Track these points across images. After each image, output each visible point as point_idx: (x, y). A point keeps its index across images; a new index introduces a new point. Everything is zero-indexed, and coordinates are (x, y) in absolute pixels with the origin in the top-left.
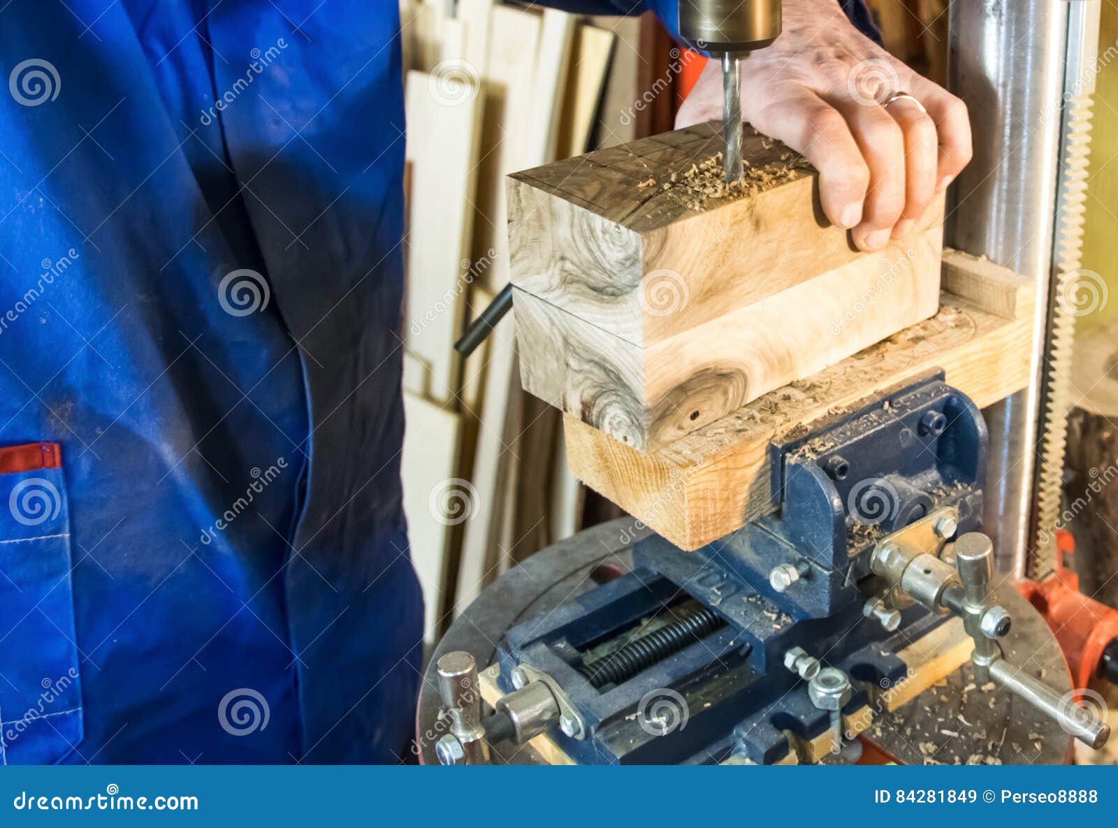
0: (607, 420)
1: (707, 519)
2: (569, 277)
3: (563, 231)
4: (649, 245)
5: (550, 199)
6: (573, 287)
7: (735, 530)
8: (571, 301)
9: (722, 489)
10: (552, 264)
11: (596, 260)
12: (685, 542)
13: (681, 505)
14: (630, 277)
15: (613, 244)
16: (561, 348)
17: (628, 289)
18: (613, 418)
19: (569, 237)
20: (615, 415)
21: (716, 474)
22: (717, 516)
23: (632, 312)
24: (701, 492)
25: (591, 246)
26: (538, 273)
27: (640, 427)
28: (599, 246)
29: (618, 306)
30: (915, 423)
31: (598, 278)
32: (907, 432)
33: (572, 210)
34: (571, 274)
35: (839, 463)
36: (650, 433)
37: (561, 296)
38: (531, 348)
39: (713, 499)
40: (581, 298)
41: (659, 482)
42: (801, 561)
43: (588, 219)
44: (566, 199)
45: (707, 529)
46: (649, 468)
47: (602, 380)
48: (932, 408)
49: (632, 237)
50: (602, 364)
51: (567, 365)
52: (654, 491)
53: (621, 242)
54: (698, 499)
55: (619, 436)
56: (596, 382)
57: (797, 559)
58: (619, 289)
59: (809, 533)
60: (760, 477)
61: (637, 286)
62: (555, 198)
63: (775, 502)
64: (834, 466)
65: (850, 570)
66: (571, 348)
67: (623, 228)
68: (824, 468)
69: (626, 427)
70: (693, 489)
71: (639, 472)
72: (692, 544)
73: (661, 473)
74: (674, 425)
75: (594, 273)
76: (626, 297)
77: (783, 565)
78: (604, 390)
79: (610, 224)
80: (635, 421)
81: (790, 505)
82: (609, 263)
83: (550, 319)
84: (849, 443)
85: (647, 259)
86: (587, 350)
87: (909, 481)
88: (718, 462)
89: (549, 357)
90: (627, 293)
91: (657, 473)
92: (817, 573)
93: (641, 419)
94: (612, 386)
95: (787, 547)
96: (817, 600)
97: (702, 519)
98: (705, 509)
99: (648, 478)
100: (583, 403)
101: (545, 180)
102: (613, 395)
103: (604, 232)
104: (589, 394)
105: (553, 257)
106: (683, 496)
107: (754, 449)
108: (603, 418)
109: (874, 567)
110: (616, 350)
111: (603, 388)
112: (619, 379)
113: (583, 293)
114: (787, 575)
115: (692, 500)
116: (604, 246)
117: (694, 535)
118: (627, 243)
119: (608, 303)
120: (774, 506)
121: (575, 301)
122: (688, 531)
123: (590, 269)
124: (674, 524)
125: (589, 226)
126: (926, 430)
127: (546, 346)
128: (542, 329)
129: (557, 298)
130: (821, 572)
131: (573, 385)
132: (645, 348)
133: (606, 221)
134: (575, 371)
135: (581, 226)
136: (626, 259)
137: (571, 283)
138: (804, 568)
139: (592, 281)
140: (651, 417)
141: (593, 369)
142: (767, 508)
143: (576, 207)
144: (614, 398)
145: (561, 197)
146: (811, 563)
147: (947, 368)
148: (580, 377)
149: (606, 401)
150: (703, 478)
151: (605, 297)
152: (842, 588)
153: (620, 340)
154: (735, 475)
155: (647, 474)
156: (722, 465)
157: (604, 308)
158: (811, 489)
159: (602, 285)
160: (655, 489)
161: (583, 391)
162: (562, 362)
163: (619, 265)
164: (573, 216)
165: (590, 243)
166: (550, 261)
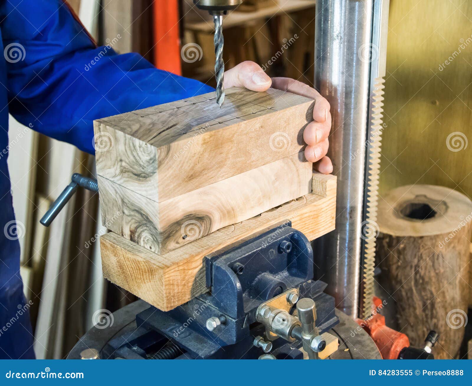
0: (142, 239)
1: (175, 295)
2: (124, 169)
3: (121, 147)
4: (161, 153)
5: (115, 132)
6: (126, 175)
7: (188, 301)
8: (125, 181)
9: (182, 280)
10: (116, 163)
11: (137, 161)
12: (164, 306)
13: (162, 288)
14: (152, 168)
15: (144, 152)
16: (121, 205)
17: (151, 174)
18: (145, 238)
19: (124, 150)
20: (146, 236)
21: (178, 272)
22: (179, 294)
23: (153, 185)
24: (171, 281)
25: (135, 154)
26: (110, 168)
27: (157, 241)
28: (138, 154)
29: (147, 182)
30: (277, 247)
31: (138, 169)
32: (273, 252)
33: (125, 137)
34: (125, 168)
35: (239, 266)
36: (162, 245)
37: (121, 179)
38: (107, 205)
39: (177, 285)
40: (130, 179)
41: (150, 277)
42: (222, 315)
43: (132, 141)
44: (122, 131)
45: (175, 300)
46: (145, 270)
47: (139, 219)
48: (285, 239)
49: (152, 149)
50: (139, 211)
51: (124, 213)
52: (148, 282)
53: (147, 151)
54: (170, 284)
55: (147, 247)
56: (137, 220)
57: (219, 315)
58: (147, 174)
59: (225, 301)
60: (200, 274)
61: (155, 173)
62: (117, 131)
63: (207, 287)
64: (236, 267)
65: (246, 319)
66: (125, 204)
67: (149, 145)
68: (232, 268)
69: (151, 242)
70: (167, 279)
71: (140, 273)
72: (167, 308)
73: (151, 273)
74: (174, 241)
75: (136, 167)
76: (151, 178)
77: (212, 318)
78: (141, 224)
79: (143, 143)
80: (155, 239)
81: (215, 288)
82: (142, 162)
83: (115, 190)
84: (244, 256)
85: (160, 159)
86: (132, 205)
87: (275, 276)
88: (180, 266)
89: (115, 209)
90: (151, 176)
91: (149, 273)
92: (229, 321)
93: (157, 237)
94: (144, 222)
95: (214, 309)
96: (230, 335)
97: (172, 295)
98: (174, 290)
99: (145, 276)
100: (131, 231)
101: (113, 123)
102: (145, 226)
103: (140, 147)
104: (134, 226)
105: (117, 160)
106: (162, 283)
107: (197, 260)
108: (140, 239)
109: (257, 317)
110: (146, 204)
111: (140, 223)
112: (147, 218)
113: (131, 177)
114: (215, 322)
115: (167, 285)
116: (140, 154)
117: (168, 303)
118: (150, 152)
119: (142, 181)
120: (208, 289)
121: (127, 181)
122: (165, 301)
123: (134, 165)
124: (158, 298)
125: (133, 144)
126: (282, 250)
127: (113, 204)
128: (111, 195)
129: (118, 180)
130: (231, 320)
131: (126, 222)
132: (159, 203)
133: (141, 142)
134: (127, 215)
135: (129, 144)
136: (151, 159)
137: (125, 172)
138: (223, 319)
139: (135, 171)
140: (163, 237)
141: (135, 214)
142: (204, 290)
143: (127, 135)
144: (145, 228)
145: (120, 130)
146: (226, 316)
147: (292, 221)
148: (130, 218)
149: (142, 230)
150: (172, 274)
151: (141, 179)
152: (242, 329)
153: (148, 199)
154: (188, 273)
155: (144, 274)
156: (181, 268)
157: (140, 184)
158: (225, 278)
159: (139, 173)
160: (148, 281)
161: (131, 225)
162: (121, 211)
163: (148, 163)
164: (126, 140)
165: (134, 153)
166: (115, 162)
